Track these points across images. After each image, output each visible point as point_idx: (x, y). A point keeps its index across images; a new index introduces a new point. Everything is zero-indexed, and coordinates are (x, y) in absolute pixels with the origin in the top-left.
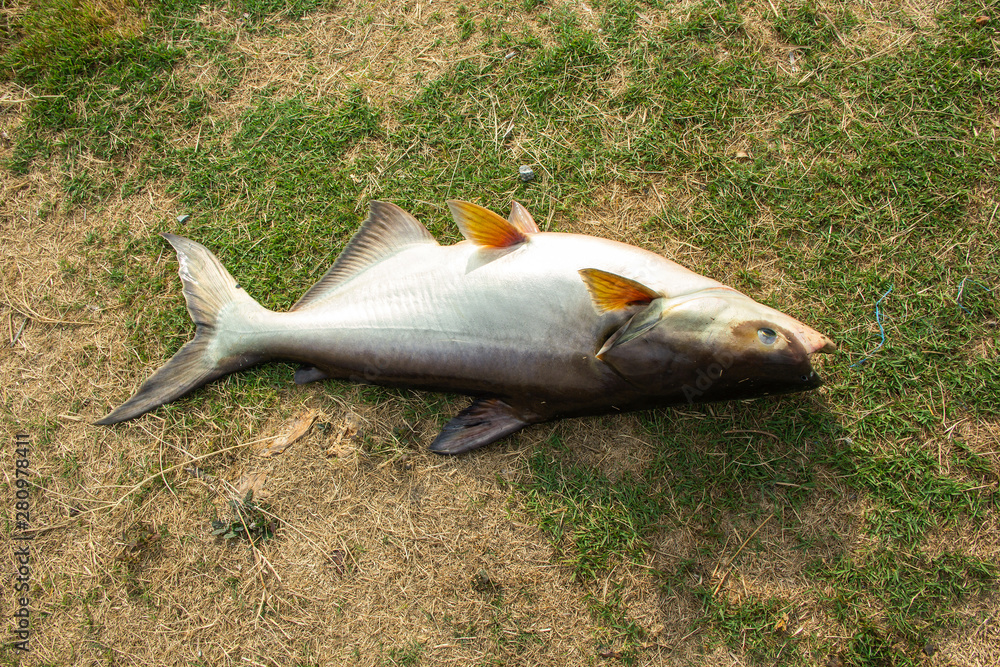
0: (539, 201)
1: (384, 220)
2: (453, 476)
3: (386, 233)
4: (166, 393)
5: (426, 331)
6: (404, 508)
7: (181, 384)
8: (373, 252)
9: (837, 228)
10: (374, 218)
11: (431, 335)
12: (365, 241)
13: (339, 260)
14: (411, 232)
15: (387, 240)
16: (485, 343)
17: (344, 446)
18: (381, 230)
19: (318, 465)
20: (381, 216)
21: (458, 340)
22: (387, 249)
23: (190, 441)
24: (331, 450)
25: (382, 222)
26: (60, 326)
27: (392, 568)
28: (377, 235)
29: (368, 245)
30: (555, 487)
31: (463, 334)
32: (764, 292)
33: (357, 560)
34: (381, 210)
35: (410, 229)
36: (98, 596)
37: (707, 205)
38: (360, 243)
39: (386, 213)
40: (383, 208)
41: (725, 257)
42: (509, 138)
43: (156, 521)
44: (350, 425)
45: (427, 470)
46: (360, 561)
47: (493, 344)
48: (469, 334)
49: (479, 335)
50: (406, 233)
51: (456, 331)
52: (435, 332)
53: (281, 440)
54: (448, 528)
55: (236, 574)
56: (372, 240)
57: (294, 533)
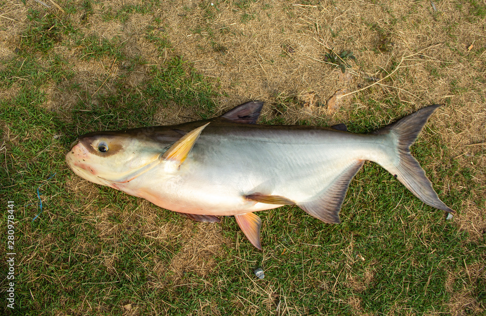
0: (247, 255)
1: (329, 214)
2: (250, 95)
3: (326, 207)
4: (411, 119)
5: (285, 143)
6: (270, 77)
7: (405, 123)
8: (329, 195)
9: (65, 260)
10: (335, 213)
11: (281, 141)
12: (336, 200)
13: (347, 188)
14: (312, 209)
15: (324, 203)
16: (251, 138)
17: (308, 98)
18: (329, 208)
19: (316, 88)
20: (332, 216)
21: (267, 139)
22: (322, 198)
23: (384, 93)
24: (313, 95)
25: (330, 212)
26: (481, 142)
27: (265, 50)
28: (331, 205)
29: (333, 199)
30: (200, 95)
31: (264, 142)
32: (106, 214)
33: (282, 51)
34: (333, 219)
35: (313, 210)
36: (391, 23)
37: (145, 265)
38: (338, 199)
39: (329, 217)
40: (332, 220)
41: (131, 233)
42: (277, 301)
43: (381, 55)
44: (309, 108)
45: (263, 96)
46: (281, 51)
47: (247, 138)
48: (262, 142)
49: (256, 141)
50: (315, 207)
51: (268, 143)
52: (280, 143)
53: (339, 97)
54: (246, 72)
55: (335, 40)
56: (332, 202)
57: (316, 58)
